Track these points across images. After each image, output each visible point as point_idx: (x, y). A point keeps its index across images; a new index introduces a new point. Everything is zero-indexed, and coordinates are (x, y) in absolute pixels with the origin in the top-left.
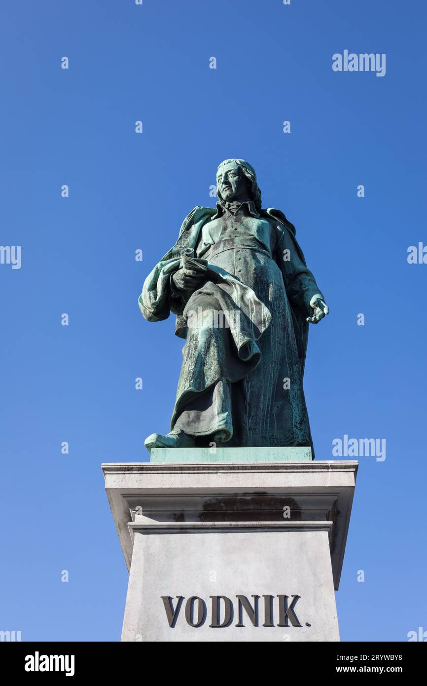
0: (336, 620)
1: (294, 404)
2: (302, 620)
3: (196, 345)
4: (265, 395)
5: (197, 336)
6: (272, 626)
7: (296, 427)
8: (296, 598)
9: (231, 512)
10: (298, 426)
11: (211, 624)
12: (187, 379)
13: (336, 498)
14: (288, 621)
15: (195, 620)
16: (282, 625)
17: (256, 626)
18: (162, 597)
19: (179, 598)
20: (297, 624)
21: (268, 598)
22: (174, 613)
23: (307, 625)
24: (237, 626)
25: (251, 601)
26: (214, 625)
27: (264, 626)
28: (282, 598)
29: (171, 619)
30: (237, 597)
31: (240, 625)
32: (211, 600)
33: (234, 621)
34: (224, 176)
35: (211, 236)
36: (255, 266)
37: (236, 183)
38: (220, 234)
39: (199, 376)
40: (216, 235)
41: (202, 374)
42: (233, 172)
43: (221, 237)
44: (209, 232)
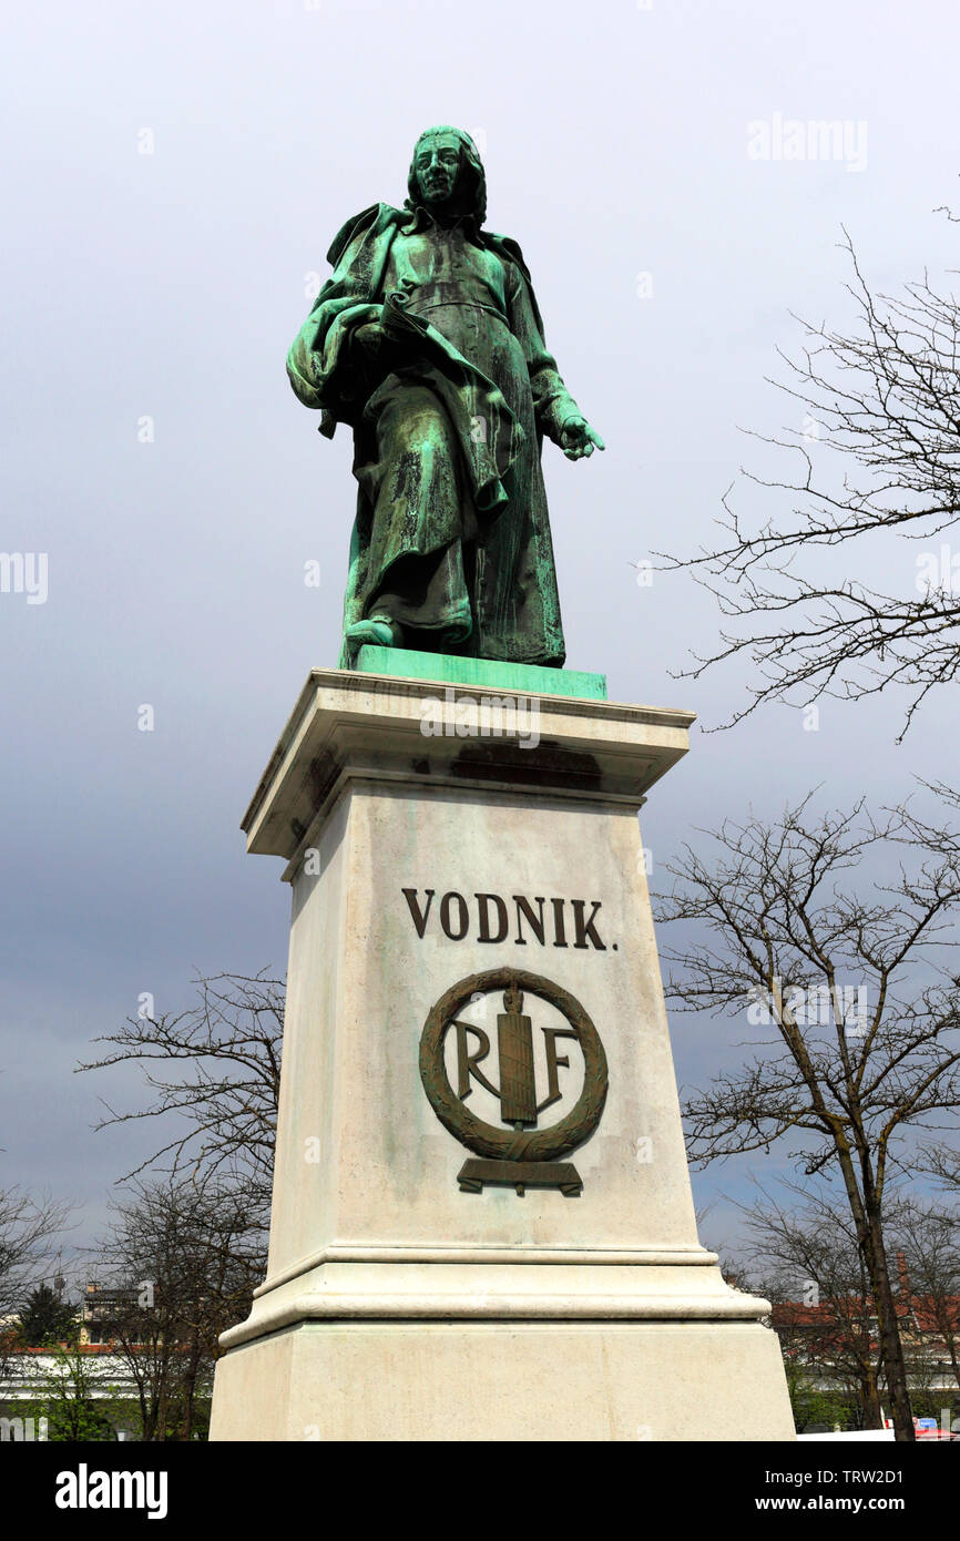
0: (654, 943)
1: (545, 593)
2: (606, 939)
3: (419, 474)
4: (503, 572)
5: (418, 457)
6: (565, 945)
7: (550, 631)
8: (597, 905)
9: (499, 765)
10: (553, 629)
11: (479, 936)
12: (405, 531)
13: (648, 762)
14: (588, 940)
15: (455, 928)
16: (581, 944)
17: (543, 943)
18: (403, 890)
19: (430, 893)
20: (600, 946)
21: (558, 903)
22: (423, 916)
23: (615, 947)
24: (517, 942)
25: (535, 907)
26: (484, 938)
27: (555, 944)
28: (579, 905)
29: (421, 925)
30: (515, 898)
31: (521, 941)
32: (477, 900)
33: (513, 934)
34: (434, 157)
35: (415, 268)
36: (495, 344)
37: (454, 175)
38: (431, 268)
39: (424, 529)
40: (423, 268)
41: (427, 525)
42: (453, 153)
43: (435, 275)
44: (410, 259)
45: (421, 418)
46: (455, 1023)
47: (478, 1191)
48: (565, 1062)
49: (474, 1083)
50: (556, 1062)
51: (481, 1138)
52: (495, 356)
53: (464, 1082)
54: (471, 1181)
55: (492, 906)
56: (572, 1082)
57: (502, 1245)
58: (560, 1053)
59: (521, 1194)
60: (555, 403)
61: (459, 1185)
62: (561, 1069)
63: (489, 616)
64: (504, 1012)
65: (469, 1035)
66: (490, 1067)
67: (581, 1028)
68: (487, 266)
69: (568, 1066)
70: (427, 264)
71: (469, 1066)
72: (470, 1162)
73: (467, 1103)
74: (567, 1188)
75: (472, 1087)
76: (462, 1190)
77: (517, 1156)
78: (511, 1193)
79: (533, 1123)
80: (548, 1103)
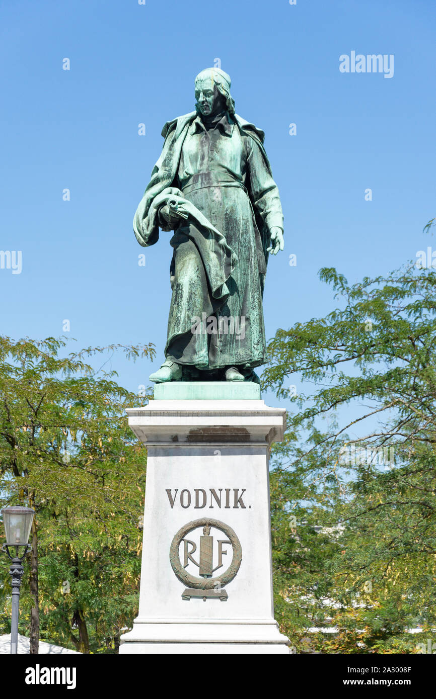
1: (253, 328)
2: (246, 504)
3: (182, 294)
5: (182, 286)
6: (229, 507)
8: (244, 490)
11: (195, 506)
12: (175, 324)
14: (239, 505)
15: (186, 503)
16: (236, 507)
17: (220, 508)
18: (166, 490)
19: (177, 490)
20: (244, 507)
21: (228, 491)
22: (173, 500)
23: (250, 507)
24: (210, 507)
25: (218, 493)
26: (197, 507)
27: (226, 507)
28: (236, 491)
29: (172, 503)
30: (210, 490)
31: (211, 507)
32: (195, 492)
33: (208, 504)
34: (201, 94)
35: (191, 163)
36: (227, 206)
37: (212, 102)
38: (198, 164)
39: (185, 321)
40: (195, 163)
41: (186, 318)
42: (210, 92)
43: (199, 169)
44: (189, 157)
45: (186, 261)
46: (183, 540)
47: (189, 599)
48: (225, 553)
49: (189, 562)
50: (222, 553)
51: (190, 582)
52: (226, 214)
53: (186, 561)
54: (186, 597)
55: (201, 494)
56: (227, 560)
57: (197, 617)
58: (223, 550)
59: (205, 601)
60: (268, 216)
61: (182, 598)
62: (223, 555)
63: (224, 345)
64: (203, 535)
65: (189, 544)
66: (196, 556)
67: (232, 539)
68: (227, 156)
69: (226, 554)
70: (197, 161)
71: (188, 556)
72: (186, 590)
73: (187, 569)
74: (221, 598)
75: (189, 563)
76: (183, 599)
77: (203, 587)
78: (202, 600)
79: (211, 576)
80: (218, 568)
